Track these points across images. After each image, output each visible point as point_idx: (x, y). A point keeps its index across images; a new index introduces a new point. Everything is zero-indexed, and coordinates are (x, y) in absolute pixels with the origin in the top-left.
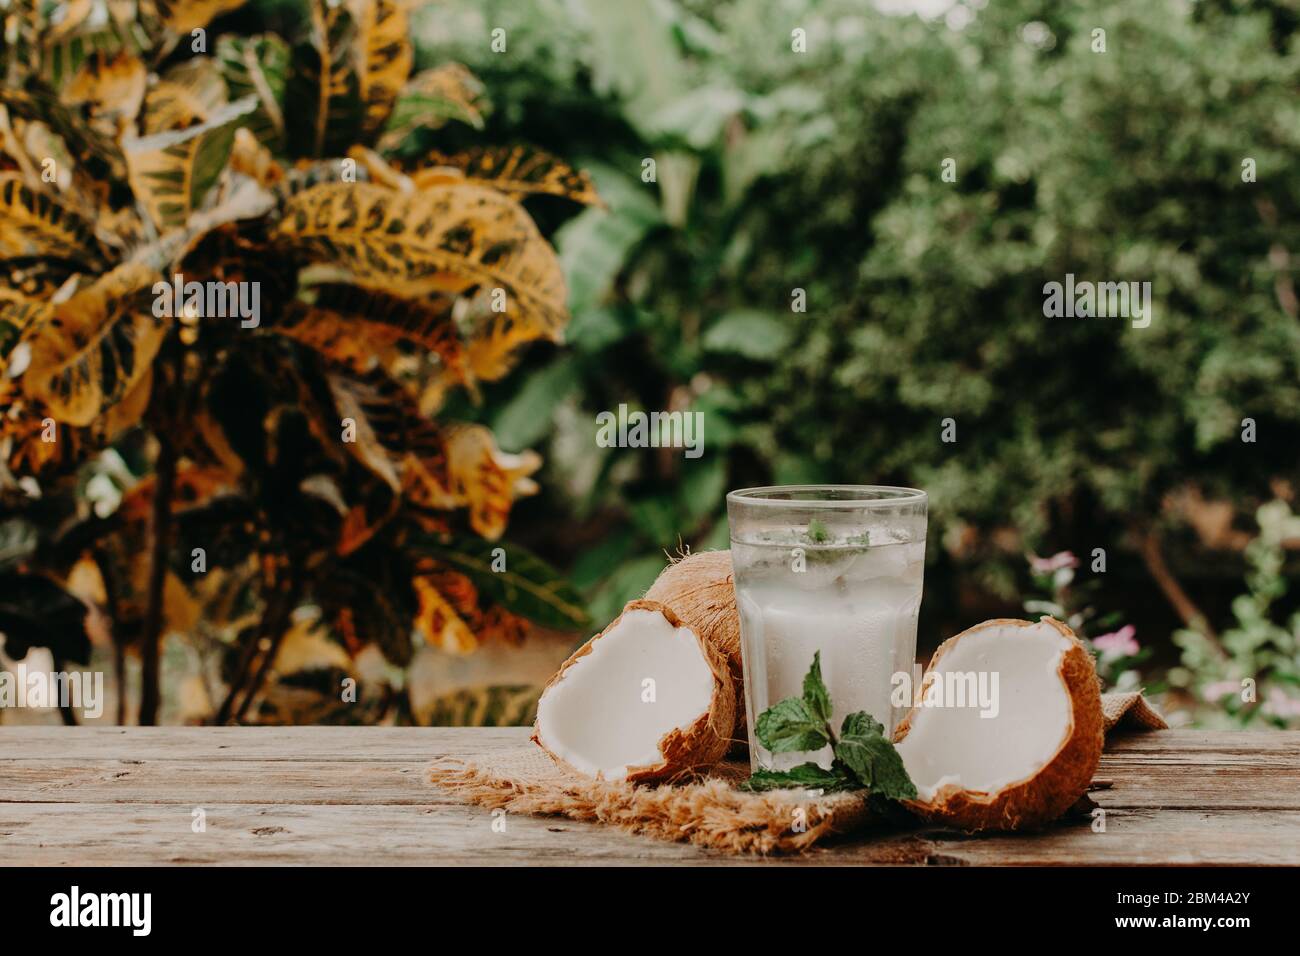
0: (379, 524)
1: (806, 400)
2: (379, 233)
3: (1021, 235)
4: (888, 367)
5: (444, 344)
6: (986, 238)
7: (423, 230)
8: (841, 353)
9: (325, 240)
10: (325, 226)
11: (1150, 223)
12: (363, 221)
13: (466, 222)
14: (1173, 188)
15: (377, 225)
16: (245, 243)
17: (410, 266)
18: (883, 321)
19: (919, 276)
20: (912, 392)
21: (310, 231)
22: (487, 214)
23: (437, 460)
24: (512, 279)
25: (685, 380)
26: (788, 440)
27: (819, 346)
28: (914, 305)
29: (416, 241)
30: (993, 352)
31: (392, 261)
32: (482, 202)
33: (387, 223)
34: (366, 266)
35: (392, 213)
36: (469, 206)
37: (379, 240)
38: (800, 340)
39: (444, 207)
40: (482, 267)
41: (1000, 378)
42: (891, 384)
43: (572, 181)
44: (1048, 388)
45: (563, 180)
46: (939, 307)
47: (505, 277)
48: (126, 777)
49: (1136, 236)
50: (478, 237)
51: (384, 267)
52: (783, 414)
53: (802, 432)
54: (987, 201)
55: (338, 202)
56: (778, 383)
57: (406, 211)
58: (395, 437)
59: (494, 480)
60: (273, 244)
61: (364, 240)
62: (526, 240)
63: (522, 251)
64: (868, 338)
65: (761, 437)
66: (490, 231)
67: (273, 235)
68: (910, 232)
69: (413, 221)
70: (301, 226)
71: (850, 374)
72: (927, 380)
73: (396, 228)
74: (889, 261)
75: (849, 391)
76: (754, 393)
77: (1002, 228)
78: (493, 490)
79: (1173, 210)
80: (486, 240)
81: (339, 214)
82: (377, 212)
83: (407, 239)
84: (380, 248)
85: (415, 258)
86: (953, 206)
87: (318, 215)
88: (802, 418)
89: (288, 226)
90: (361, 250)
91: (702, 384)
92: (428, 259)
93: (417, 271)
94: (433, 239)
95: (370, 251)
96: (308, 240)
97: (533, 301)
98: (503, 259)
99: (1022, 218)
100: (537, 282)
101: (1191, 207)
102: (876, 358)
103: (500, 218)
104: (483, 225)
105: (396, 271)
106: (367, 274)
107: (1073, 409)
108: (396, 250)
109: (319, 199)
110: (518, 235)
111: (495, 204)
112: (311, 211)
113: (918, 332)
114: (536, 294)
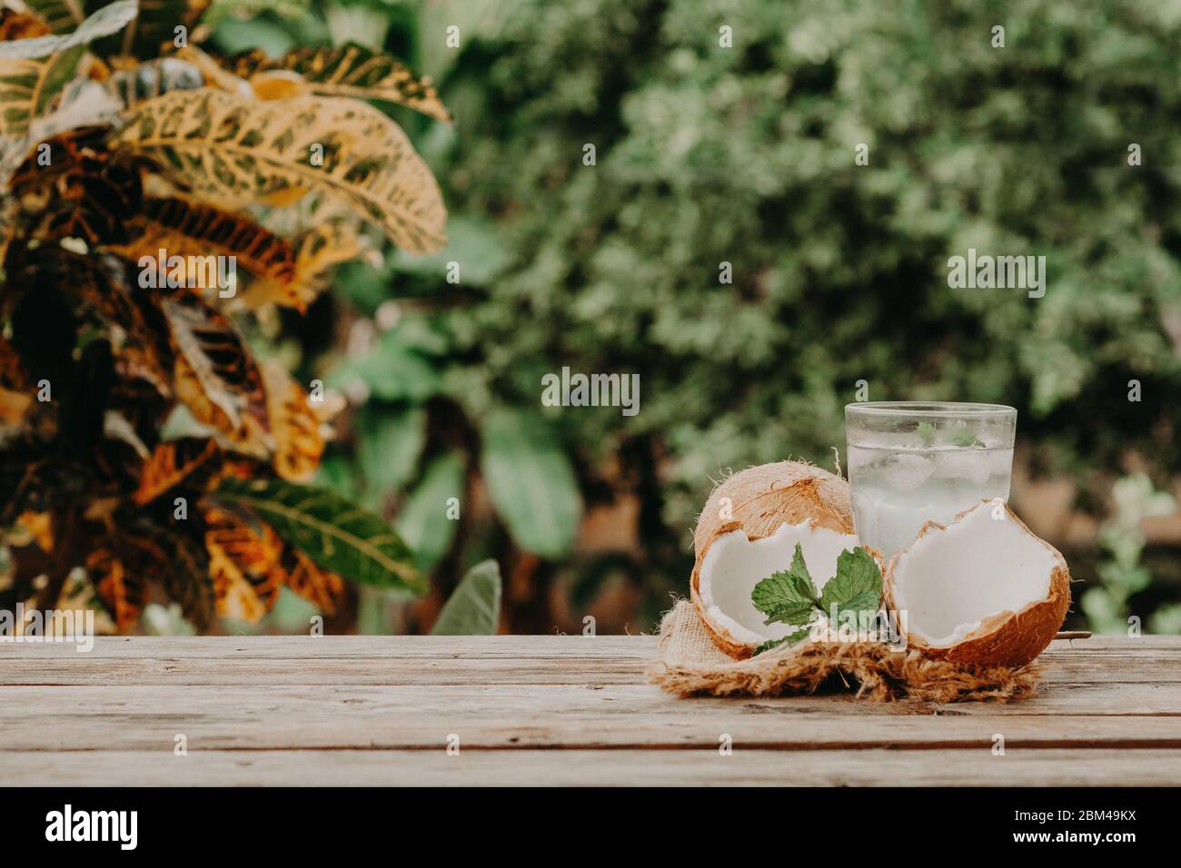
0: (189, 467)
1: (531, 338)
2: (232, 145)
3: (815, 130)
4: (642, 299)
5: (278, 267)
6: (773, 133)
7: (280, 144)
8: (576, 280)
9: (169, 151)
10: (173, 135)
11: (981, 117)
12: (215, 131)
13: (332, 135)
14: (1007, 77)
15: (231, 136)
16: (88, 152)
17: (261, 181)
18: (634, 238)
19: (683, 179)
20: (671, 331)
21: (155, 140)
22: (355, 127)
23: (257, 395)
24: (380, 199)
25: (367, 311)
26: (506, 391)
27: (550, 266)
28: (674, 216)
29: (274, 155)
30: (776, 283)
31: (241, 175)
32: (350, 115)
33: (241, 135)
34: (212, 178)
35: (249, 124)
36: (336, 119)
37: (229, 152)
38: (526, 258)
39: (308, 118)
40: (346, 184)
41: (786, 315)
42: (646, 319)
43: (412, 87)
44: (848, 327)
45: (401, 86)
46: (708, 221)
47: (370, 196)
48: (175, 670)
49: (962, 135)
50: (343, 152)
51: (232, 181)
52: (499, 356)
53: (524, 380)
54: (776, 84)
55: (191, 109)
56: (492, 314)
57: (265, 123)
58: (232, 368)
59: (303, 419)
60: (112, 153)
61: (212, 151)
62: (398, 157)
63: (394, 168)
64: (614, 258)
65: (469, 386)
66: (358, 147)
67: (113, 144)
68: (673, 123)
69: (271, 133)
70: (145, 135)
71: (590, 305)
72: (692, 315)
73: (251, 140)
74: (647, 160)
75: (588, 325)
76: (462, 326)
77: (792, 121)
78: (304, 432)
79: (1008, 104)
80: (352, 155)
81: (190, 123)
82: (232, 122)
83: (262, 151)
84: (229, 160)
85: (267, 172)
86: (731, 89)
87: (165, 125)
88: (524, 361)
89: (132, 135)
90: (208, 162)
91: (389, 314)
92: (280, 173)
93: (267, 186)
94: (292, 153)
95: (219, 162)
96: (151, 149)
97: (401, 222)
98: (371, 176)
99: (820, 108)
100: (410, 202)
101: (1029, 101)
102: (625, 284)
103: (368, 132)
104: (350, 140)
105: (245, 185)
106: (212, 188)
107: (879, 354)
108: (248, 163)
109: (171, 107)
110: (390, 152)
111: (363, 117)
112: (160, 119)
113: (680, 253)
114: (407, 215)
